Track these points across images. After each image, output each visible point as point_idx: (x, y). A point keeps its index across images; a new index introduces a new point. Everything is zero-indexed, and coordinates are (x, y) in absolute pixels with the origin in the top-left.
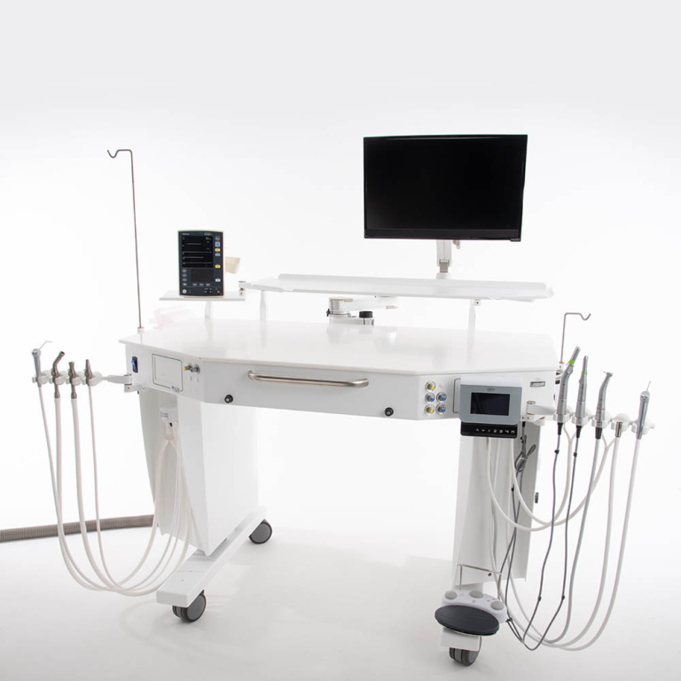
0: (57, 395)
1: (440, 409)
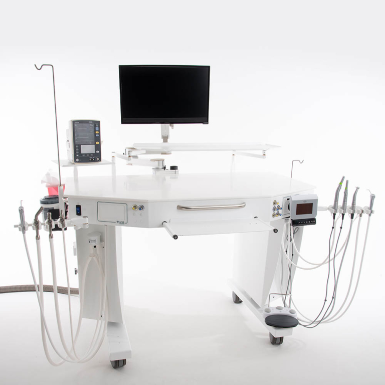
0: (38, 237)
1: (278, 214)
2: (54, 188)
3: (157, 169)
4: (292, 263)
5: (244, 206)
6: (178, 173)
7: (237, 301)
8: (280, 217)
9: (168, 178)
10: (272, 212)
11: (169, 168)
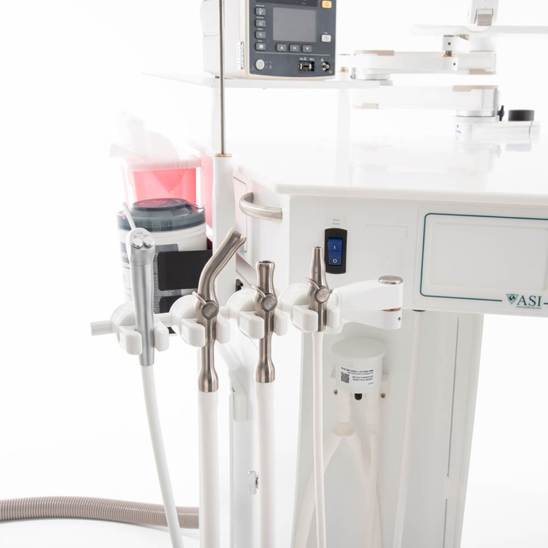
2: (155, 172)
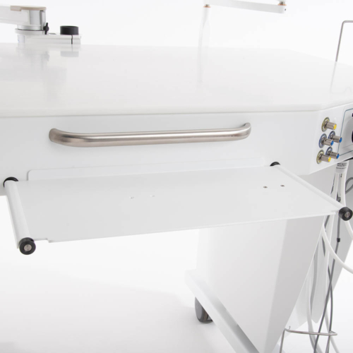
1: (330, 154)
3: (28, 30)
4: (337, 257)
5: (248, 133)
6: (79, 43)
7: (204, 318)
8: (333, 162)
9: (55, 54)
10: (316, 149)
11: (58, 31)
